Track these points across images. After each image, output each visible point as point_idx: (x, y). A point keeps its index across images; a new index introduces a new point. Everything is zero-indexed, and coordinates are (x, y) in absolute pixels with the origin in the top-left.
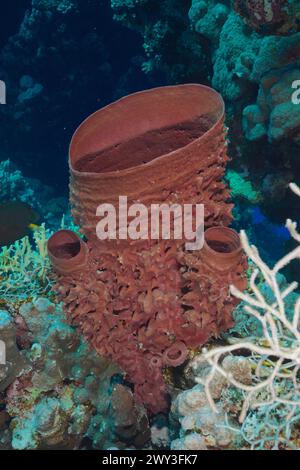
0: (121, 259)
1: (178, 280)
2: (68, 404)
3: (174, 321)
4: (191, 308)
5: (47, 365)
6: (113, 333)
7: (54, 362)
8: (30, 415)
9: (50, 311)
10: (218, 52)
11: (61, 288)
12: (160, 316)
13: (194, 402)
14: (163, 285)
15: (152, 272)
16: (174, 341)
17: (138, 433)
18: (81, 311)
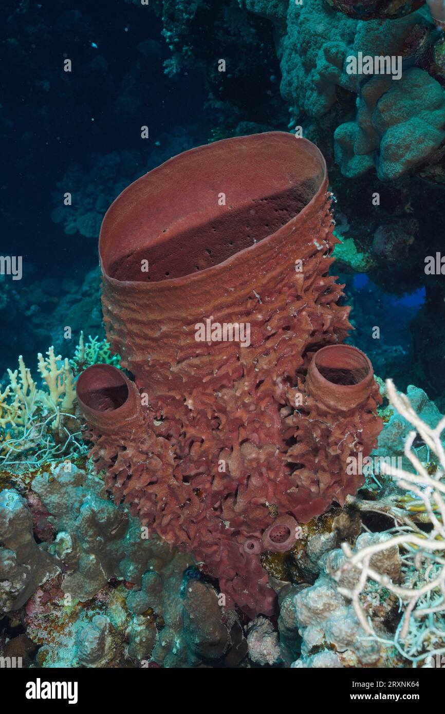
0: (190, 403)
1: (278, 426)
2: (119, 617)
3: (276, 485)
4: (302, 466)
5: (83, 563)
6: (187, 512)
7: (92, 557)
8: (64, 640)
9: (78, 481)
10: (286, 42)
11: (102, 452)
12: (254, 481)
13: (320, 606)
14: (255, 435)
15: (240, 419)
16: (277, 515)
17: (229, 649)
18: (137, 484)
